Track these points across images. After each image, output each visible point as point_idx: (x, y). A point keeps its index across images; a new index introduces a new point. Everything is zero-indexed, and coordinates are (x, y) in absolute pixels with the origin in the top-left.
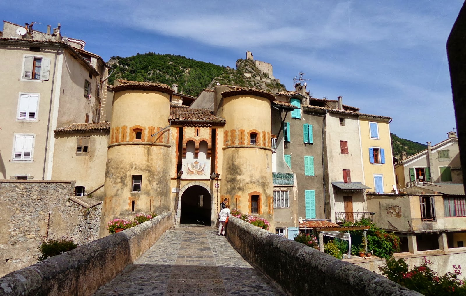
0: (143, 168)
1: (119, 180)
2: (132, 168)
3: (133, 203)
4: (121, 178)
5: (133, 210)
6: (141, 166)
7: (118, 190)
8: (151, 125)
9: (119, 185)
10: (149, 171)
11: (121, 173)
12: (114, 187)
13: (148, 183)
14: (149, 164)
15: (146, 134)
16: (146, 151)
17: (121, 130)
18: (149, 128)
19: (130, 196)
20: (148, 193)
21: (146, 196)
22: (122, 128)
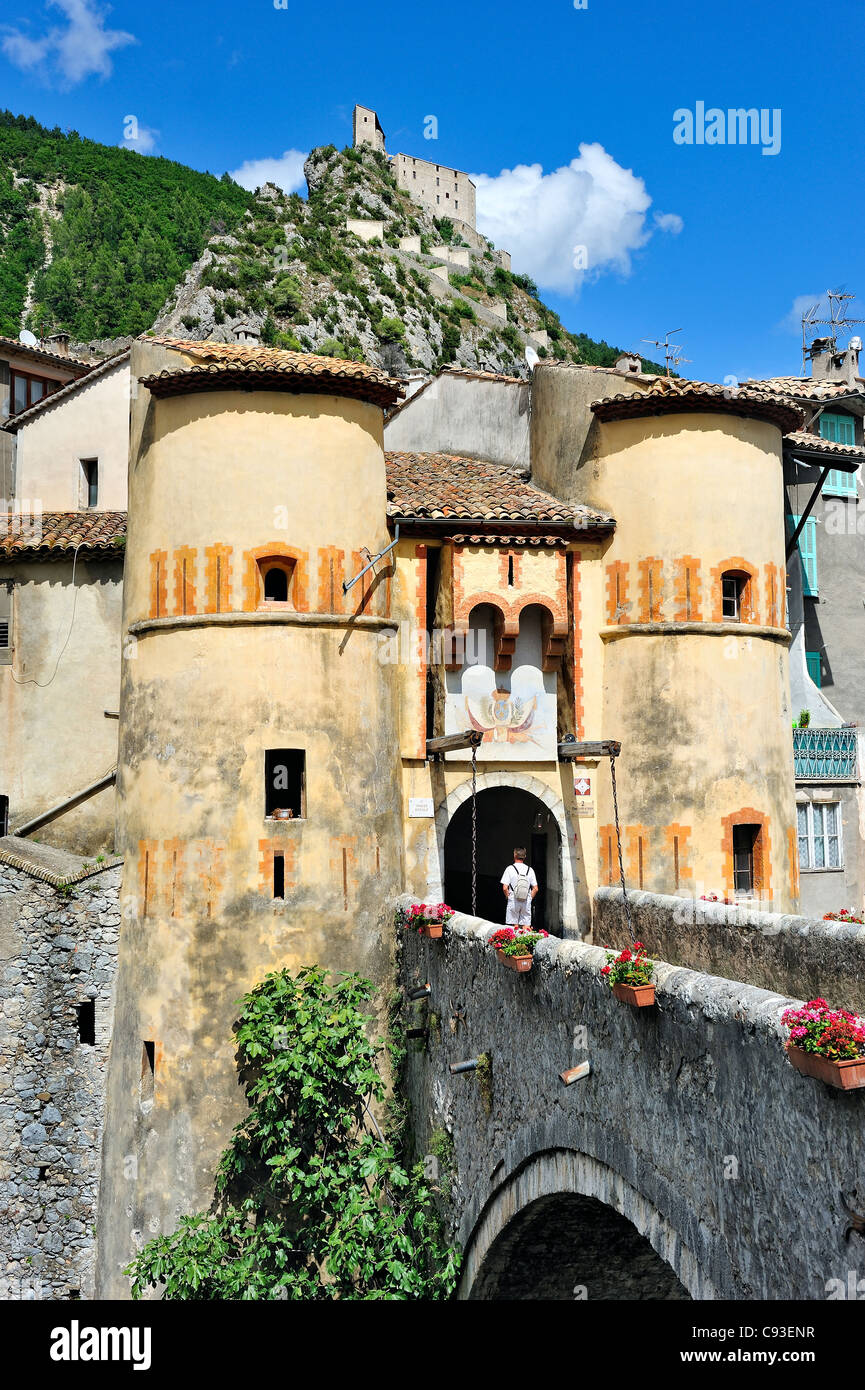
0: (308, 722)
1: (210, 771)
2: (266, 719)
3: (279, 863)
4: (221, 762)
5: (279, 891)
6: (299, 713)
7: (208, 812)
8: (329, 542)
9: (215, 791)
10: (334, 733)
11: (219, 741)
12: (191, 799)
13: (331, 780)
14: (332, 704)
15: (310, 579)
16: (317, 650)
17: (201, 563)
18: (322, 552)
19: (263, 834)
20: (330, 823)
21: (325, 833)
22: (208, 552)
